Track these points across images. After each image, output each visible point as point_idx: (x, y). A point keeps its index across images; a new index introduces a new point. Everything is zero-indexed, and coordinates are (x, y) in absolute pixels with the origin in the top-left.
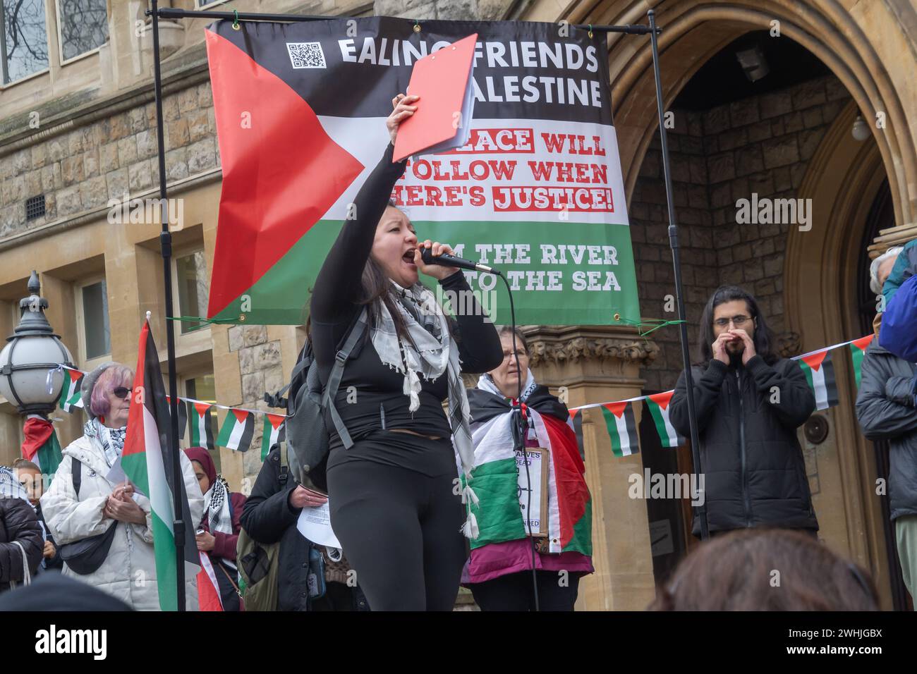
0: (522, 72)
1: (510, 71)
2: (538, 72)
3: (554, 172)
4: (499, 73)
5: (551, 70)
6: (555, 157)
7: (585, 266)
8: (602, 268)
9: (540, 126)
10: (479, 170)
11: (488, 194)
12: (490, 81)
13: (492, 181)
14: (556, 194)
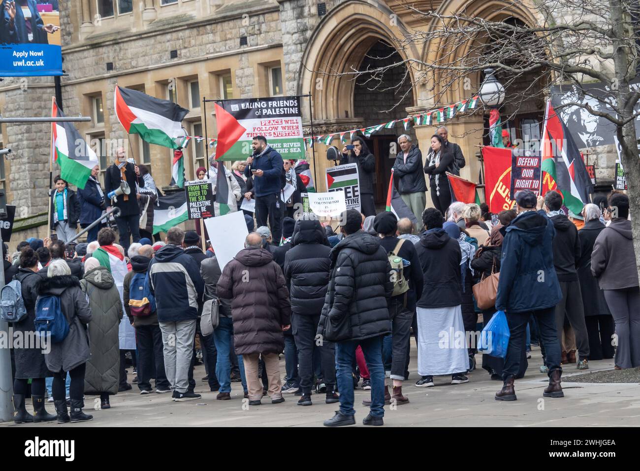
0: (280, 107)
1: (278, 107)
2: (284, 107)
3: (287, 128)
4: (275, 108)
5: (287, 107)
6: (287, 125)
7: (293, 147)
8: (297, 147)
9: (284, 119)
10: (271, 129)
11: (272, 134)
12: (273, 110)
13: (273, 131)
14: (287, 133)
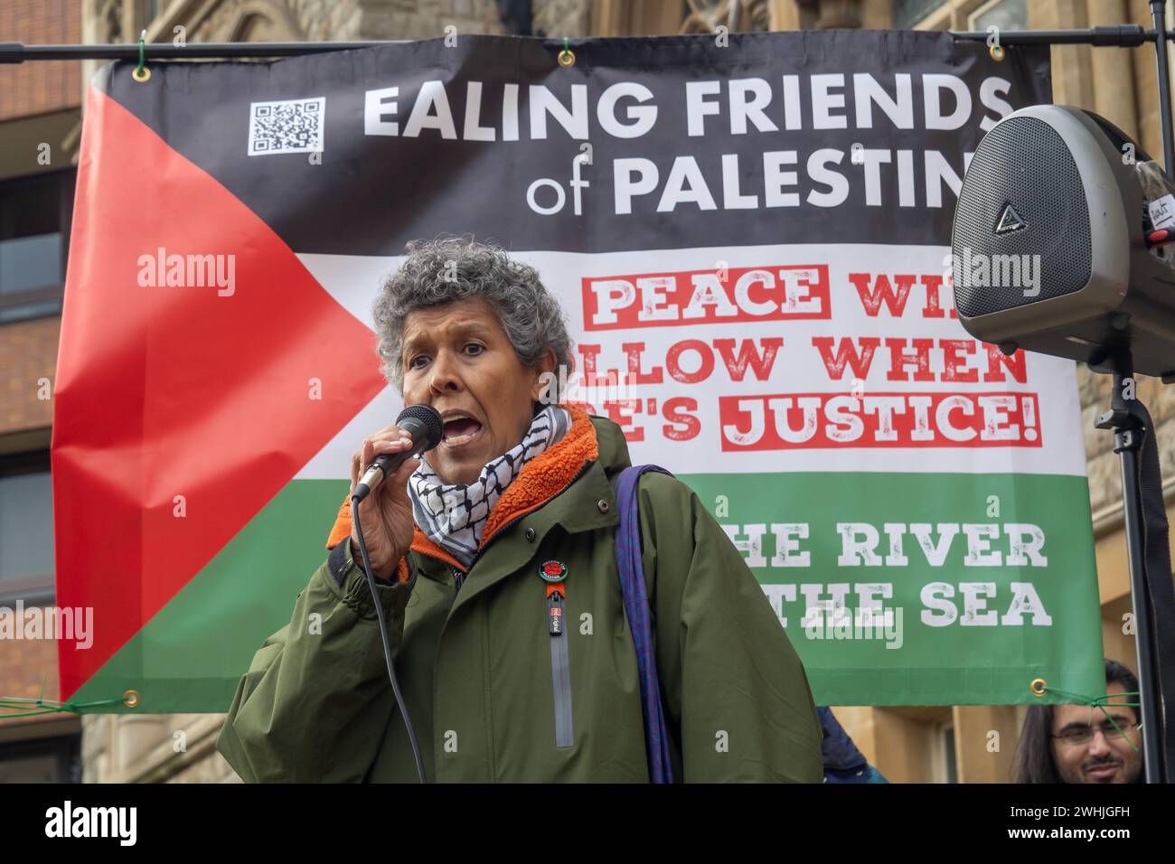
0: (807, 140)
1: (781, 140)
2: (845, 139)
3: (882, 359)
4: (752, 148)
5: (883, 133)
6: (884, 325)
7: (955, 569)
8: (1004, 575)
9: (845, 258)
10: (690, 361)
11: (708, 414)
12: (730, 164)
13: (720, 383)
14: (886, 408)
